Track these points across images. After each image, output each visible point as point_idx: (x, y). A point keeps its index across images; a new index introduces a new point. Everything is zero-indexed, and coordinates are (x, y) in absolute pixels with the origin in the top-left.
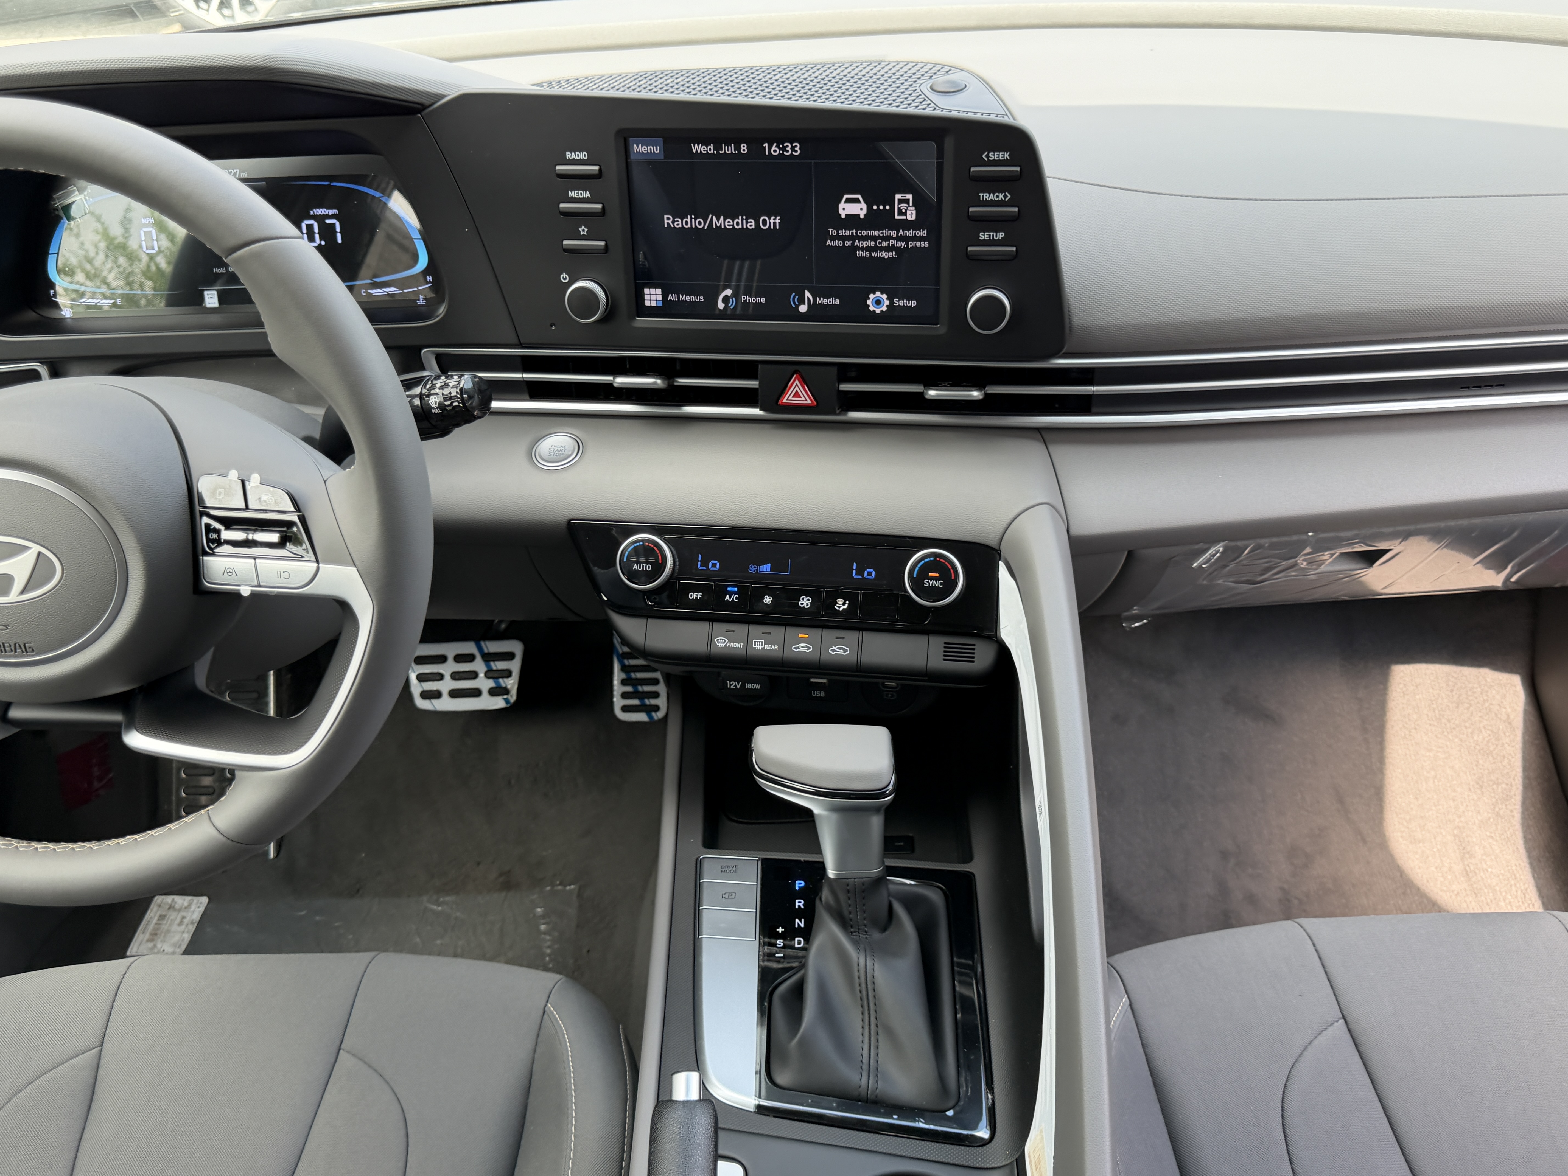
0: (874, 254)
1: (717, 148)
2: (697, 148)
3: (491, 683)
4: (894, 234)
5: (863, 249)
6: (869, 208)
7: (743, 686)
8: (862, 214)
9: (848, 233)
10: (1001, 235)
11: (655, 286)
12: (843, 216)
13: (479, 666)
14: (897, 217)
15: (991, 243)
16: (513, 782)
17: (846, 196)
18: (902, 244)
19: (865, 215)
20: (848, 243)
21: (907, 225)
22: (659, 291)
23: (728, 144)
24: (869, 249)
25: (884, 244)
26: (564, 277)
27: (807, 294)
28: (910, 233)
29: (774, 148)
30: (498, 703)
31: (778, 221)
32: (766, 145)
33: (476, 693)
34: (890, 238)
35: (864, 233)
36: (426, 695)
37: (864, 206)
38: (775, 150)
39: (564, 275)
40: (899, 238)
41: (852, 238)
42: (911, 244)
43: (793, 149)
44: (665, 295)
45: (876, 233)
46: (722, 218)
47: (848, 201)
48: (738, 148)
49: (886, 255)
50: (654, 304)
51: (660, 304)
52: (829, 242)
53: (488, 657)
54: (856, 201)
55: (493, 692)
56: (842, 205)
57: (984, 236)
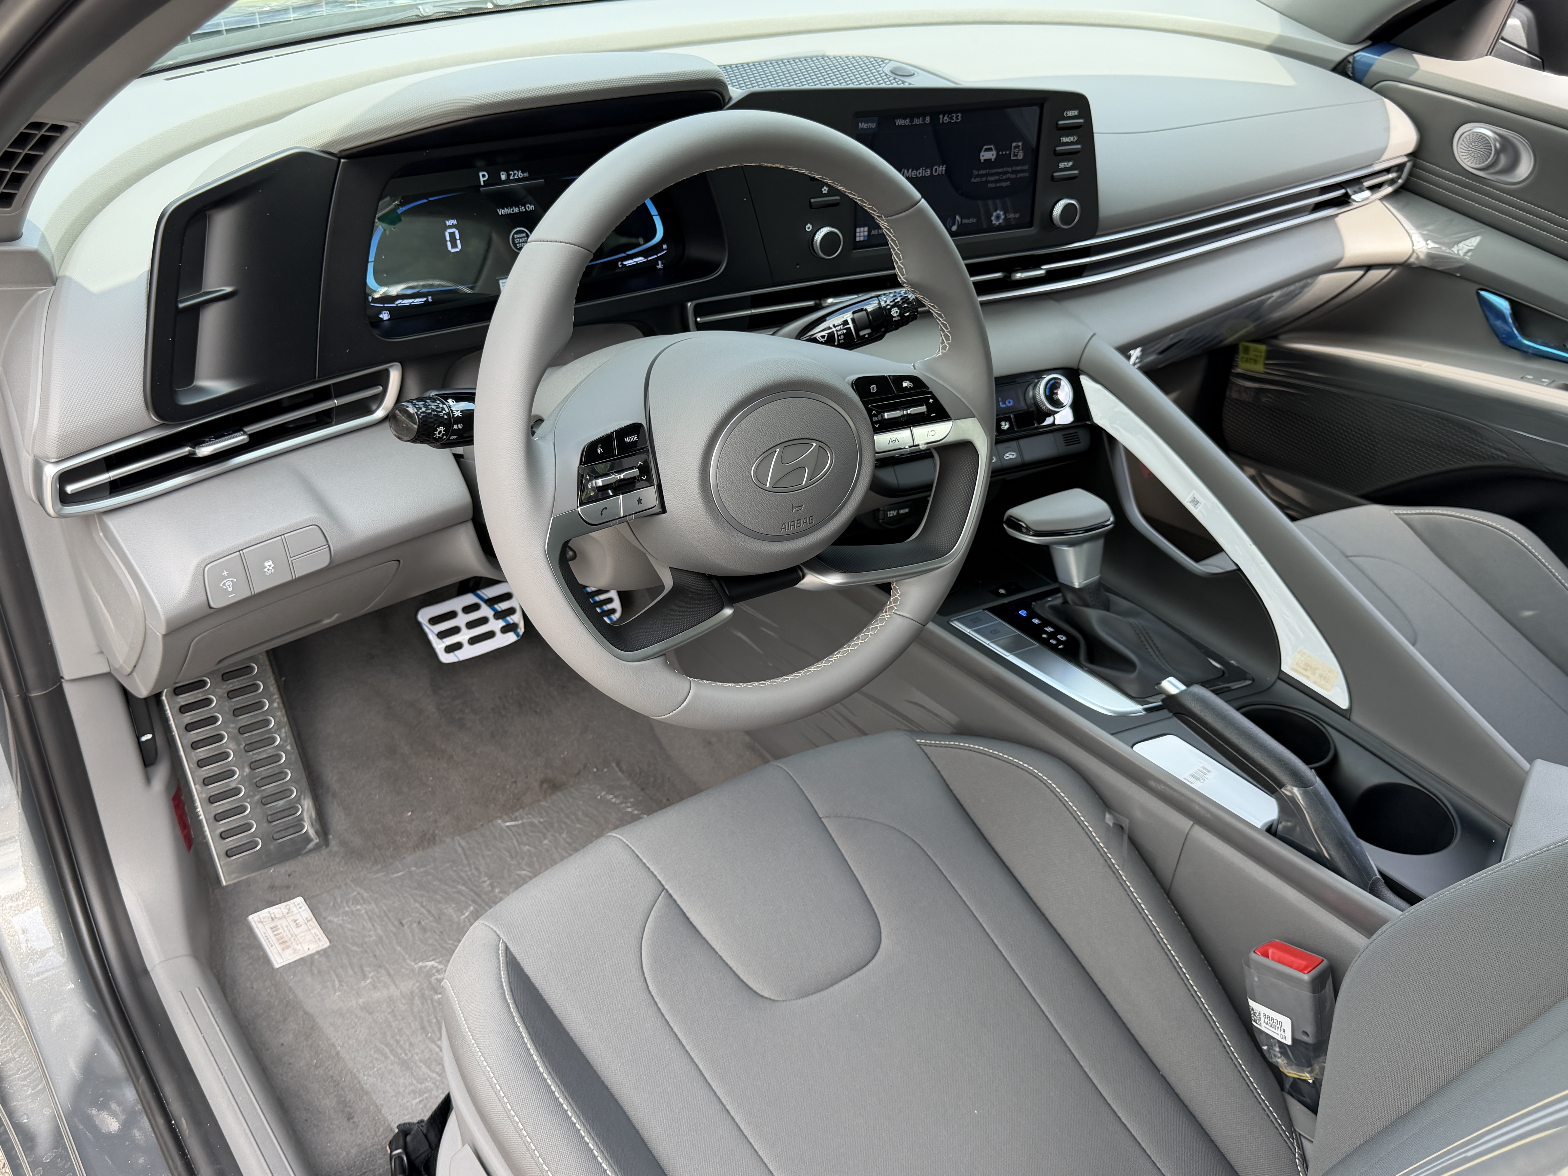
0: (998, 185)
1: (912, 121)
2: (899, 122)
3: (501, 623)
4: (1010, 169)
5: (992, 182)
6: (998, 154)
7: (898, 513)
8: (993, 158)
9: (984, 172)
10: (1071, 164)
11: (864, 226)
12: (982, 161)
13: (485, 611)
14: (1012, 158)
15: (1066, 169)
16: (503, 713)
17: (985, 147)
18: (1013, 176)
19: (995, 159)
20: (984, 179)
21: (1018, 162)
22: (866, 229)
23: (918, 118)
24: (996, 181)
25: (1004, 177)
26: (809, 227)
27: (958, 218)
28: (1019, 168)
29: (945, 118)
30: (511, 638)
31: (944, 168)
32: (941, 116)
33: (490, 635)
34: (1007, 172)
35: (993, 171)
36: (450, 649)
37: (994, 152)
38: (946, 119)
39: (809, 225)
40: (1013, 172)
41: (986, 175)
42: (1019, 175)
43: (957, 118)
44: (869, 231)
45: (1000, 170)
46: (910, 170)
47: (987, 150)
48: (924, 120)
49: (1004, 184)
50: (862, 239)
51: (866, 238)
52: (973, 180)
53: (491, 602)
54: (990, 149)
55: (505, 630)
56: (982, 154)
57: (1062, 165)
